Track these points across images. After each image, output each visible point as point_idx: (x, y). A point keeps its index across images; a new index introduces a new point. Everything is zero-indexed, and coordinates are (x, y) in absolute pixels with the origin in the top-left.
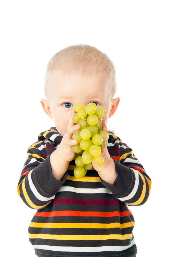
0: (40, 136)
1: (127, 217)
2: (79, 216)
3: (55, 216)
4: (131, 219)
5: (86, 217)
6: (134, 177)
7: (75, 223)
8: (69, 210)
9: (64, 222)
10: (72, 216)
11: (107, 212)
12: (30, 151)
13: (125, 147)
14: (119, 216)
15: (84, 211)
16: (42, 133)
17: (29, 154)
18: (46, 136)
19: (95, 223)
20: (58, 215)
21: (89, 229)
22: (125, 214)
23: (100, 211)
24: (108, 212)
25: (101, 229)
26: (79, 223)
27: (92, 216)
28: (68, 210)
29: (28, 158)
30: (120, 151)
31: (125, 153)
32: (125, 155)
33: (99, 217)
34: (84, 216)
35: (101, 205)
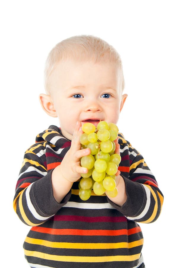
0: (38, 136)
1: (136, 234)
2: (83, 235)
3: (55, 234)
4: (140, 237)
5: (91, 236)
6: (145, 197)
7: (78, 243)
8: (72, 229)
9: (66, 242)
10: (75, 236)
11: (113, 230)
12: (27, 156)
13: (135, 155)
14: (127, 235)
15: (89, 230)
16: (42, 134)
17: (26, 160)
18: (46, 138)
19: (101, 243)
20: (58, 234)
21: (94, 249)
22: (134, 231)
23: (106, 230)
24: (115, 230)
25: (107, 250)
26: (82, 244)
27: (97, 235)
28: (70, 229)
29: (24, 164)
30: (130, 159)
31: (135, 162)
32: (136, 164)
33: (106, 236)
34: (88, 235)
35: (108, 223)
